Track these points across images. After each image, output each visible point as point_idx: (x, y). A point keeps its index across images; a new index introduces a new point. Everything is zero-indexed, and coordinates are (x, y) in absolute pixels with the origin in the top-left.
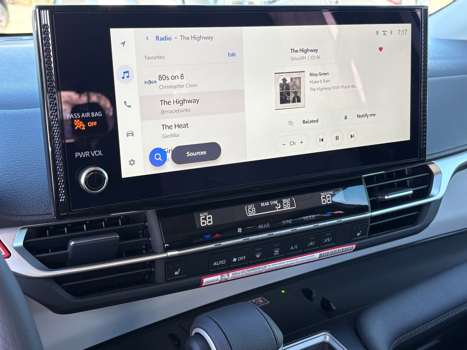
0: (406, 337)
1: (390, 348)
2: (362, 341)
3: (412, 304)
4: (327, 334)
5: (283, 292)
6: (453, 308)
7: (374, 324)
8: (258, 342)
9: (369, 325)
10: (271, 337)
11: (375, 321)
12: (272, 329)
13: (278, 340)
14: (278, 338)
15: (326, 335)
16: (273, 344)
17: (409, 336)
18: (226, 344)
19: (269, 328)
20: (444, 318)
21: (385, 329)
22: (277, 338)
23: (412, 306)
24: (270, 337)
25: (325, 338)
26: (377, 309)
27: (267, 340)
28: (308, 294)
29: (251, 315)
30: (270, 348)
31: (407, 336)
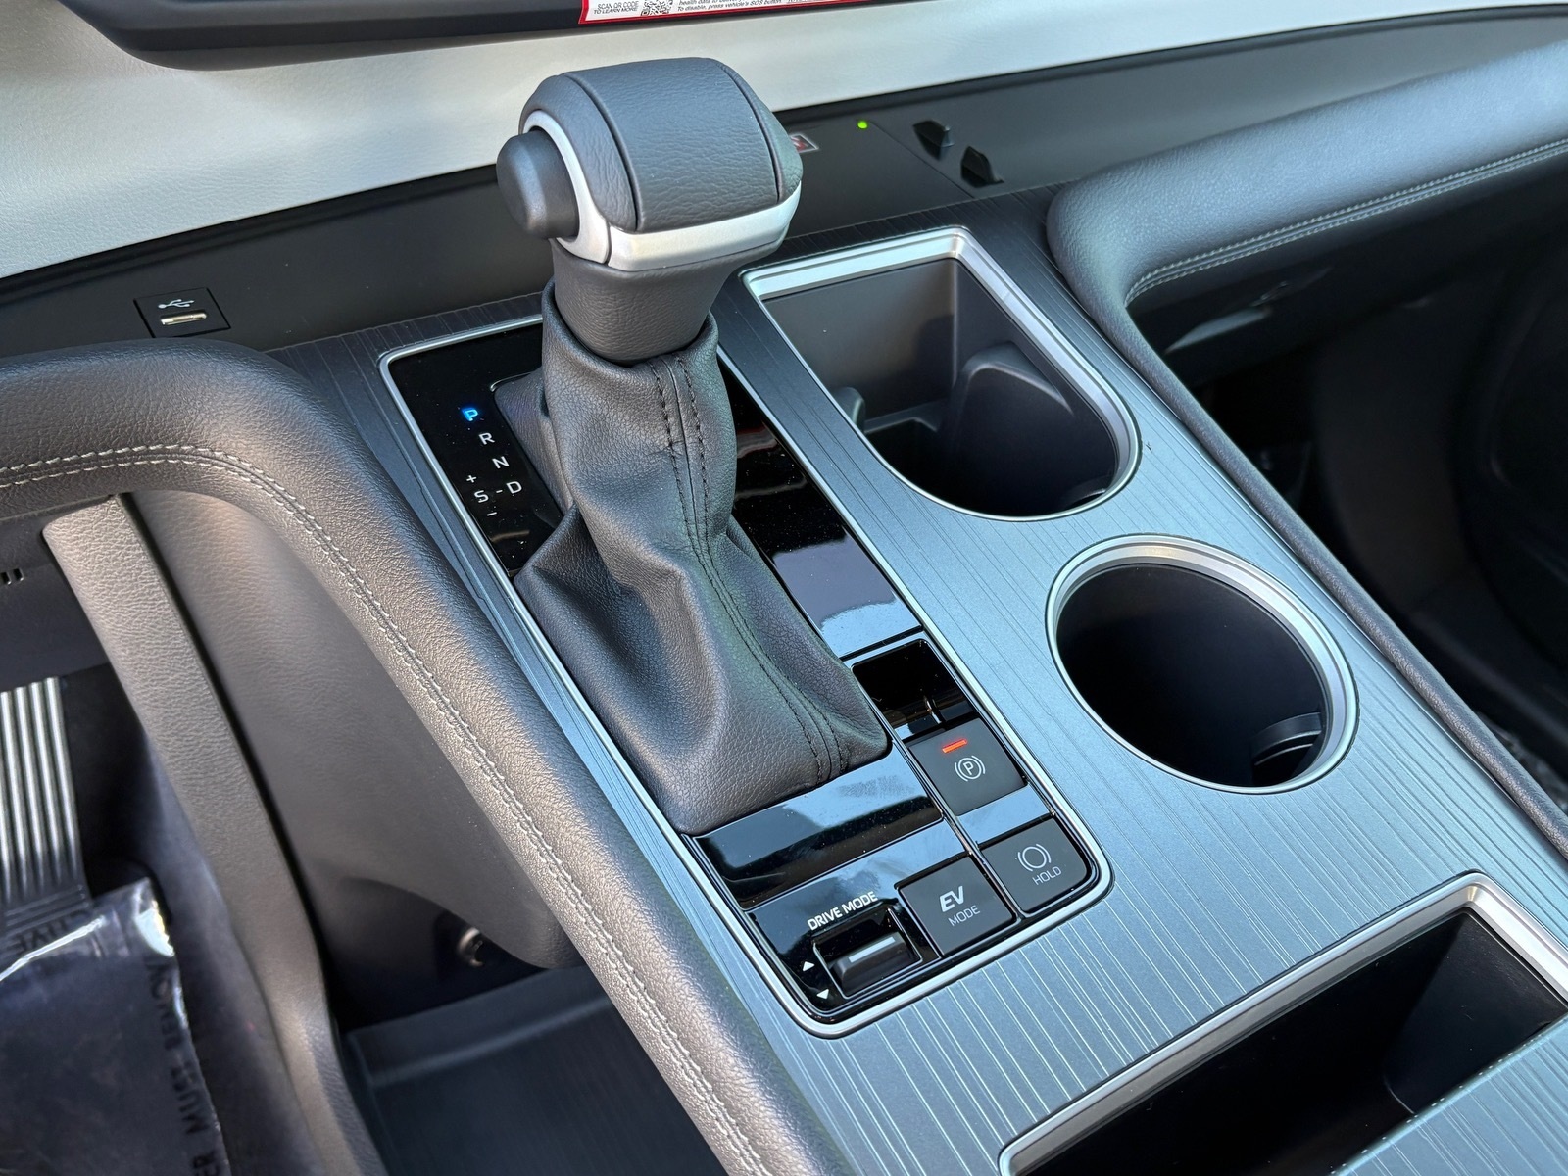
0: (1181, 270)
1: (1129, 291)
2: (1053, 260)
3: (1213, 182)
4: (960, 234)
5: (863, 125)
6: (1324, 211)
7: (1095, 221)
8: (716, 168)
9: (1083, 220)
10: (762, 159)
11: (1099, 214)
12: (768, 135)
13: (782, 172)
14: (783, 166)
15: (957, 236)
16: (765, 181)
17: (1186, 268)
18: (613, 157)
19: (759, 130)
20: (1293, 236)
21: (1125, 239)
22: (780, 164)
23: (1211, 189)
24: (757, 159)
25: (954, 246)
26: (1114, 183)
27: (747, 165)
28: (931, 137)
29: (707, 89)
30: (754, 192)
31: (1183, 270)
